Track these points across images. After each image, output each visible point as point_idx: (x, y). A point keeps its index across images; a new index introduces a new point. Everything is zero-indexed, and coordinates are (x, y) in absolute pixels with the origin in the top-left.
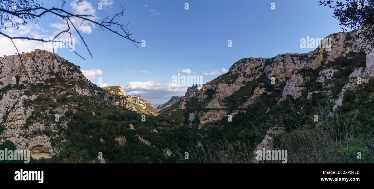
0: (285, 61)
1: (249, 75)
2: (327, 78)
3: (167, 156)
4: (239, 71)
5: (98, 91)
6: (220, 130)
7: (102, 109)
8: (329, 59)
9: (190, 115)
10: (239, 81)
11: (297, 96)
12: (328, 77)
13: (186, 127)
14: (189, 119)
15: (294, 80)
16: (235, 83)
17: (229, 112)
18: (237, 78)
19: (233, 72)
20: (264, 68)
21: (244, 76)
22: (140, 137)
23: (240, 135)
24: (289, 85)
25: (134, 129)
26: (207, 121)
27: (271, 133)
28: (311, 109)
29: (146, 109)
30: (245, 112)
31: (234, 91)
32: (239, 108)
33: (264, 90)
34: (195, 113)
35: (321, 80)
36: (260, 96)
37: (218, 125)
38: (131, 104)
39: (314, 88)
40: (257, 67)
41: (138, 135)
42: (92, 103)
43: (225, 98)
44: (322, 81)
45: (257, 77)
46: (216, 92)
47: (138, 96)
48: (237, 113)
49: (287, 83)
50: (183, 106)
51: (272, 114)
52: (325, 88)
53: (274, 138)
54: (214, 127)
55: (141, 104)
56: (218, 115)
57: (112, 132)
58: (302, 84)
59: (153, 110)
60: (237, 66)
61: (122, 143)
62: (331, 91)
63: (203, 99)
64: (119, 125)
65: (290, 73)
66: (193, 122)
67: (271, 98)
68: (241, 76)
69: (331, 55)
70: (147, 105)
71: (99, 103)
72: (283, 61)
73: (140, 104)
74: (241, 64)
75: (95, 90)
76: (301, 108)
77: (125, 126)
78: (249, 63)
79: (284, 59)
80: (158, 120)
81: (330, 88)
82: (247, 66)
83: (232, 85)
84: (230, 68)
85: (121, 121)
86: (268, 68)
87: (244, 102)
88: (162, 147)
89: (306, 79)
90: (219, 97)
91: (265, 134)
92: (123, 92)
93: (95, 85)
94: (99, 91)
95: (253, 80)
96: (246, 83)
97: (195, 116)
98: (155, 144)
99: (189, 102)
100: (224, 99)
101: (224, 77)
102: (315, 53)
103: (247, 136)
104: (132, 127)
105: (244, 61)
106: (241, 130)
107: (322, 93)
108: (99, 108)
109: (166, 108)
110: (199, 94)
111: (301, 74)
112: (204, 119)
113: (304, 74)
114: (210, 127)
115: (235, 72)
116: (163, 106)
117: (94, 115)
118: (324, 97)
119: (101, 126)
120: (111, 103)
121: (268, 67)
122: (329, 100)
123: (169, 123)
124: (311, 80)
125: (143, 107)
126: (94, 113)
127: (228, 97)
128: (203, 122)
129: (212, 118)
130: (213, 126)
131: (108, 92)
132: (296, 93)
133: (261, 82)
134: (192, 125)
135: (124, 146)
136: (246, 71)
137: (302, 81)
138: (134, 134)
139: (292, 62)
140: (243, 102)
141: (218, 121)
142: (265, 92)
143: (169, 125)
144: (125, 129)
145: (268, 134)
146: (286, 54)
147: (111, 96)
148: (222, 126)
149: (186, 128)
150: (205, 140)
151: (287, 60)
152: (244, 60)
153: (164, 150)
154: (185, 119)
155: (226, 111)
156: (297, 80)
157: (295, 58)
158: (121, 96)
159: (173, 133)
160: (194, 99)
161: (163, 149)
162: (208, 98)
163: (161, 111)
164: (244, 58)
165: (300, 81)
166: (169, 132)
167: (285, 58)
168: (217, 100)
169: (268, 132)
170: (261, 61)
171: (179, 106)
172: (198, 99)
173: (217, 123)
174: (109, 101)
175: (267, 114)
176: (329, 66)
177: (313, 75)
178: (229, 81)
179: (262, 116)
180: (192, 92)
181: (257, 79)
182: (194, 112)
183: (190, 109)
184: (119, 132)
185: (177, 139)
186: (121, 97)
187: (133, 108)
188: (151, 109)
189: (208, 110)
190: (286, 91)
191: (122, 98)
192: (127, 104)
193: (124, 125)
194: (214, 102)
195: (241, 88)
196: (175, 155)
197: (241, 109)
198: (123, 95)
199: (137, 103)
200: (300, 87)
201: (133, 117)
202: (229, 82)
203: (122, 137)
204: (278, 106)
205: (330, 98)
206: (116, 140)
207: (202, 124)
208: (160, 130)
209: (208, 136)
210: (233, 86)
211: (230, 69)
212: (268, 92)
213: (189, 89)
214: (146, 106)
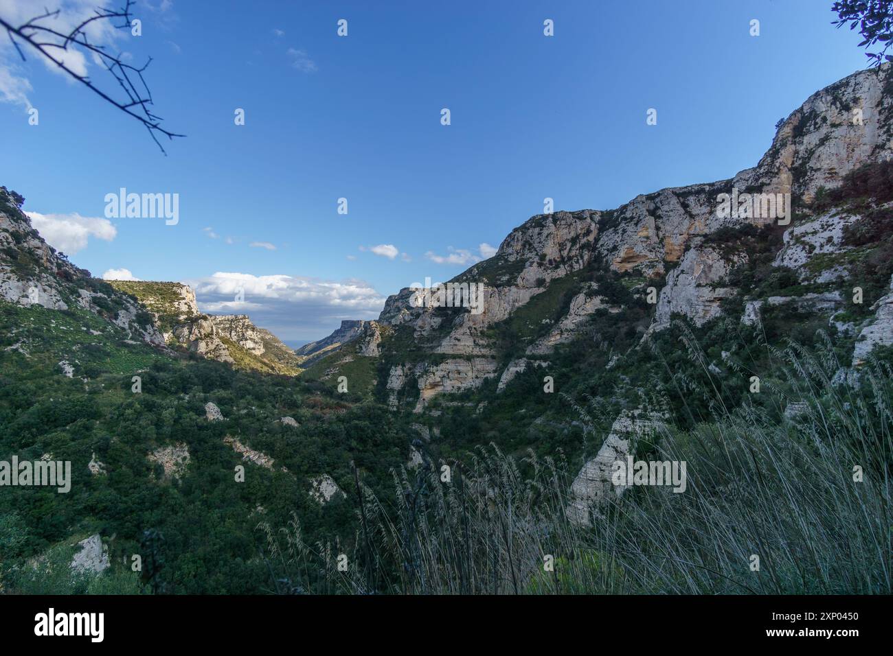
0: (659, 212)
1: (555, 261)
2: (817, 251)
3: (322, 500)
4: (526, 251)
5: (94, 294)
6: (474, 416)
7: (108, 355)
8: (819, 182)
9: (392, 372)
10: (527, 280)
11: (704, 317)
12: (822, 246)
13: (380, 409)
14: (389, 386)
15: (691, 268)
16: (517, 286)
17: (501, 365)
18: (522, 271)
19: (510, 254)
20: (597, 240)
21: (540, 265)
22: (238, 444)
23: (532, 431)
24: (676, 285)
25: (221, 418)
26: (439, 389)
27: (624, 430)
28: (758, 356)
29: (263, 355)
30: (544, 365)
31: (514, 305)
32: (528, 353)
33: (599, 301)
34: (406, 369)
35: (790, 259)
36: (588, 318)
37: (470, 401)
38: (217, 341)
39: (765, 290)
40: (578, 236)
41: (233, 435)
42: (64, 332)
43: (490, 327)
44: (795, 261)
45: (576, 267)
46: (463, 311)
47: (240, 317)
48: (521, 368)
49: (670, 279)
50: (373, 349)
51: (624, 370)
52: (810, 285)
53: (636, 445)
54: (458, 407)
55: (249, 341)
56: (470, 374)
57: (139, 432)
58: (721, 278)
59: (284, 358)
60: (520, 238)
61: (174, 468)
62: (837, 293)
63: (427, 328)
64: (169, 407)
65: (676, 248)
66: (401, 394)
67: (620, 324)
68: (531, 266)
69: (825, 166)
70: (267, 345)
71: (96, 333)
72: (653, 213)
73: (246, 340)
74: (531, 231)
75: (80, 290)
76: (724, 354)
77: (190, 409)
78: (552, 228)
79: (657, 208)
80: (298, 389)
81: (833, 283)
82: (547, 237)
83: (506, 289)
84: (503, 244)
85: (176, 393)
86: (608, 239)
87: (543, 335)
88: (307, 472)
89: (732, 261)
90: (471, 324)
91: (607, 430)
92: (189, 302)
93: (86, 273)
94: (100, 294)
95: (567, 275)
96: (548, 285)
97: (406, 376)
98: (288, 461)
99: (391, 337)
100: (485, 330)
101: (484, 269)
102: (762, 171)
103: (552, 436)
104: (213, 412)
105: (539, 222)
106: (535, 418)
107: (800, 304)
108: (93, 352)
109: (325, 353)
110: (418, 316)
111: (714, 249)
112: (430, 384)
113: (727, 246)
114: (448, 408)
115: (515, 255)
116: (317, 348)
117: (70, 375)
118: (809, 316)
119: (96, 415)
120: (141, 335)
121: (607, 236)
122: (833, 326)
123: (331, 397)
124: (753, 264)
125: (254, 349)
126: (69, 371)
127: (497, 324)
128: (428, 394)
129: (453, 382)
130: (455, 403)
131: (135, 299)
132: (700, 309)
133: (591, 280)
134: (396, 402)
135: (183, 477)
136: (545, 251)
137: (720, 269)
138: (221, 435)
139: (683, 212)
140: (540, 337)
141: (469, 389)
142: (602, 306)
143: (331, 402)
144: (188, 420)
145: (616, 432)
146: (662, 190)
147: (146, 314)
148: (481, 405)
149: (380, 412)
150: (433, 447)
151: (666, 208)
152: (540, 219)
153: (314, 480)
154: (377, 385)
155: (491, 363)
156: (702, 267)
157: (691, 200)
158: (182, 313)
159: (342, 426)
160: (405, 330)
161: (312, 476)
162: (442, 327)
163: (309, 361)
164: (539, 214)
165: (713, 269)
166: (330, 423)
167: (659, 205)
168: (468, 331)
169: (616, 426)
170: (589, 220)
171: (361, 347)
172: (415, 330)
173: (466, 395)
174: (136, 330)
175: (611, 370)
176: (819, 208)
177: (759, 246)
178: (500, 280)
179: (597, 376)
180: (399, 310)
181: (576, 271)
182: (403, 365)
183: (392, 356)
184: (167, 430)
185: (354, 444)
186: (182, 318)
187: (222, 352)
188: (281, 355)
189: (443, 358)
190: (669, 302)
191: (186, 319)
192: (201, 339)
193: (186, 408)
194: (458, 337)
195: (532, 298)
196: (345, 496)
197: (535, 357)
198: (190, 312)
199: (235, 338)
200: (714, 289)
201: (219, 379)
202: (499, 282)
203: (175, 447)
204: (646, 348)
205: (836, 318)
206: (151, 458)
207: (424, 400)
208: (303, 419)
209: (441, 433)
210: (511, 293)
211: (502, 248)
212: (611, 307)
213: (391, 301)
214: (265, 347)
